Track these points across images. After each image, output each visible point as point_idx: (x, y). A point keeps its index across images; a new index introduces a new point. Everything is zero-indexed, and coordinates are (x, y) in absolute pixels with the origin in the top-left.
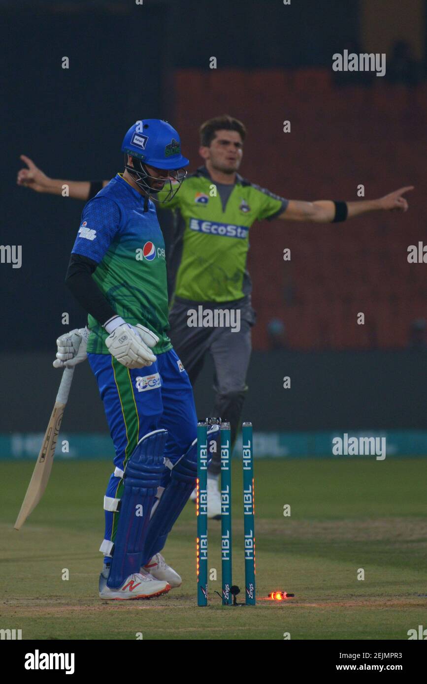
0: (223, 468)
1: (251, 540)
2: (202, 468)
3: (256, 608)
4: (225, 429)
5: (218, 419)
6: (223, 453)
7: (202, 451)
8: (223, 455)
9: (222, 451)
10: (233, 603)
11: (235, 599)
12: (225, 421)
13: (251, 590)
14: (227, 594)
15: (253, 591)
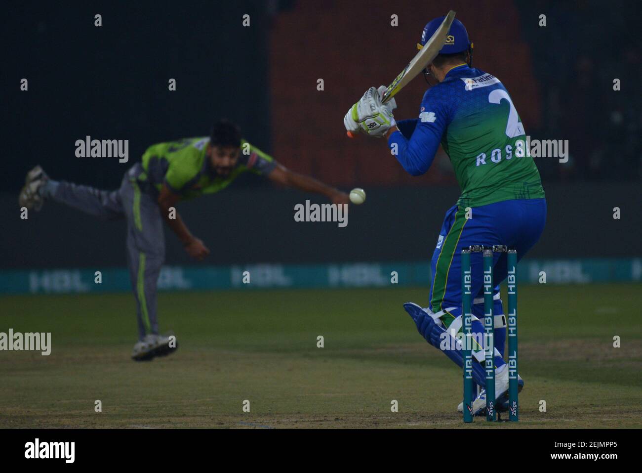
0: (485, 293)
1: (515, 361)
2: (466, 293)
3: (520, 424)
4: (487, 256)
5: (481, 246)
6: (486, 278)
7: (466, 276)
8: (486, 280)
9: (485, 276)
10: (497, 420)
11: (499, 416)
12: (487, 249)
13: (515, 408)
14: (492, 411)
15: (517, 409)
